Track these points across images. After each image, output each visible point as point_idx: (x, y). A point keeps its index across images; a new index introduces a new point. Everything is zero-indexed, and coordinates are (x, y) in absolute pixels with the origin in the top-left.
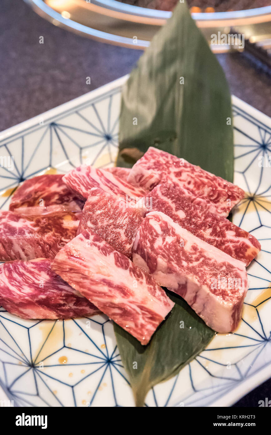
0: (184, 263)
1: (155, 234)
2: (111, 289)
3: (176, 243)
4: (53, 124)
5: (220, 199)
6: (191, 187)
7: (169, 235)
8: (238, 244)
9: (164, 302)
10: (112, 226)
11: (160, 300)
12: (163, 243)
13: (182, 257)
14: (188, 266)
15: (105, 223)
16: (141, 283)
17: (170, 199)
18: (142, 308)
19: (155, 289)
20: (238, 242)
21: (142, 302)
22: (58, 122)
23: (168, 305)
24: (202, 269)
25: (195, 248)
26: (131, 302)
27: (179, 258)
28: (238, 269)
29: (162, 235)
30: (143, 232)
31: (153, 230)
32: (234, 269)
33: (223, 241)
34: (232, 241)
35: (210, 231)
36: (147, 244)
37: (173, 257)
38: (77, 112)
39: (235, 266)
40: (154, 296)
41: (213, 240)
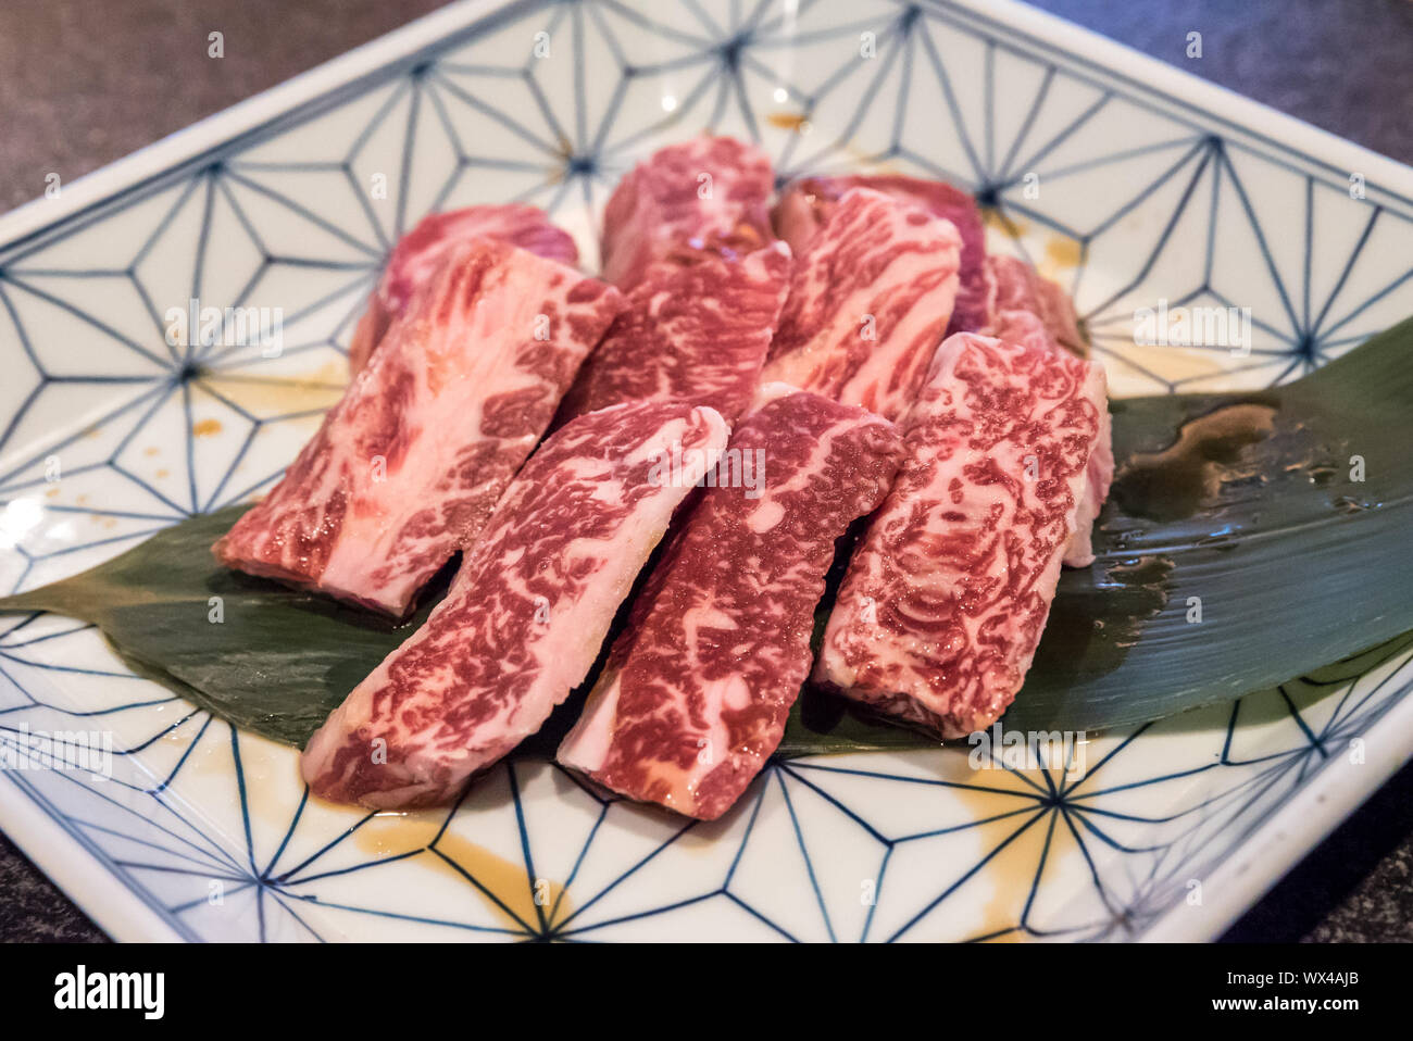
0: (513, 557)
1: (623, 448)
2: (379, 403)
3: (598, 511)
4: (1215, 144)
5: (915, 635)
6: (936, 527)
7: (627, 487)
8: (688, 727)
9: (389, 569)
10: (671, 362)
11: (393, 552)
12: (586, 479)
13: (538, 543)
14: (503, 570)
15: (678, 340)
16: (445, 487)
17: (824, 465)
18: (336, 506)
19: (433, 532)
20: (703, 726)
21: (362, 505)
22: (1233, 154)
23: (379, 582)
24: (498, 608)
25: (585, 567)
26: (345, 468)
27: (536, 537)
28: (514, 711)
29: (622, 468)
30: (623, 418)
31: (637, 440)
32: (510, 697)
33: (685, 673)
34: (695, 703)
35: (723, 622)
36: (571, 439)
37: (536, 519)
38: (1311, 180)
39: (525, 700)
40: (401, 536)
41: (683, 642)
